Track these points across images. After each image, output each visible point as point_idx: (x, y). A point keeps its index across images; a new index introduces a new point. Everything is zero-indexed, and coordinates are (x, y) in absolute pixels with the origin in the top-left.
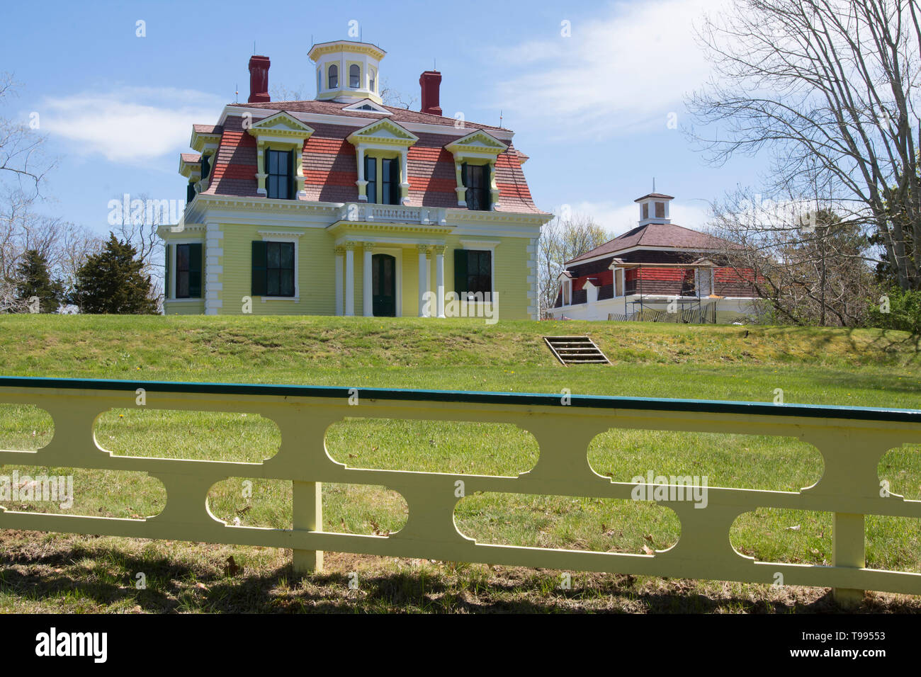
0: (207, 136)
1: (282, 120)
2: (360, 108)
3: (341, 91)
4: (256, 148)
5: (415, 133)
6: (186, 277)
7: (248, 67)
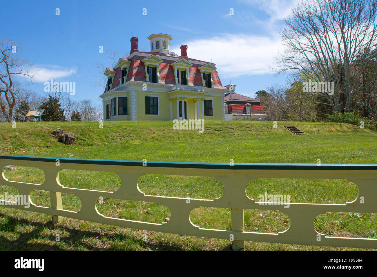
0: (126, 62)
1: (153, 58)
2: (170, 55)
3: (161, 50)
4: (144, 66)
5: (192, 64)
6: (121, 108)
7: (130, 41)
